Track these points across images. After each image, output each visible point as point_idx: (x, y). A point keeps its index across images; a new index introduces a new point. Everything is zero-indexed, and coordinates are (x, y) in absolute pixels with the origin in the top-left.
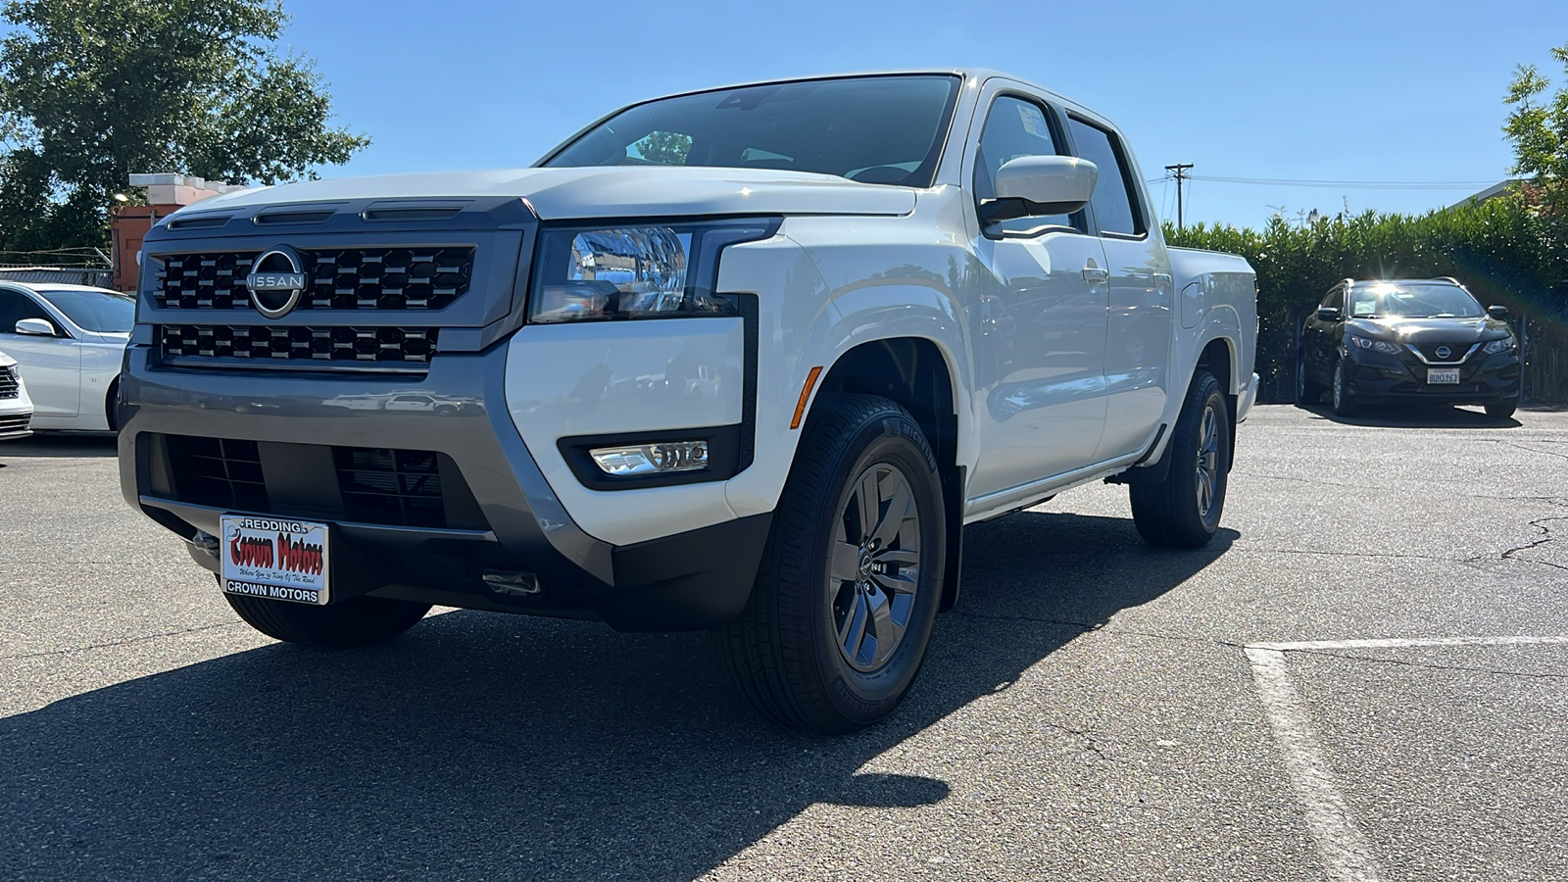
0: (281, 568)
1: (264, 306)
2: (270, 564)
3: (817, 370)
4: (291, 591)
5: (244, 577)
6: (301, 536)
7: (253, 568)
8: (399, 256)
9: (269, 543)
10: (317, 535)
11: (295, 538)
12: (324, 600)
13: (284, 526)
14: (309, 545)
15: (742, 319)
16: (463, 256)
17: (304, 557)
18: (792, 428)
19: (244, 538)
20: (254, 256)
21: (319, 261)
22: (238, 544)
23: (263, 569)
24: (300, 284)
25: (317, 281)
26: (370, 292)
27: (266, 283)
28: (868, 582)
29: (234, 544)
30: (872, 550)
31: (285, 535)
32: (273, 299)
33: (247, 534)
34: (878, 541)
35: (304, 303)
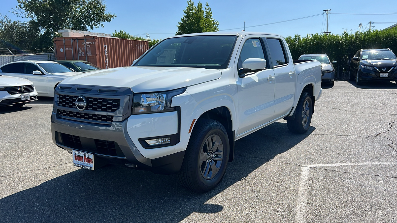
0: (85, 162)
1: (78, 108)
2: (82, 161)
3: (194, 120)
4: (87, 167)
5: (77, 163)
6: (88, 156)
7: (79, 161)
8: (105, 100)
9: (82, 157)
10: (91, 156)
11: (87, 156)
12: (93, 169)
13: (85, 154)
14: (90, 158)
15: (177, 111)
16: (118, 101)
17: (89, 160)
18: (189, 133)
19: (77, 155)
20: (77, 97)
21: (89, 100)
22: (76, 156)
23: (81, 162)
24: (86, 105)
25: (89, 104)
26: (100, 107)
27: (79, 104)
28: (210, 160)
29: (75, 156)
30: (211, 153)
31: (85, 155)
32: (81, 107)
33: (77, 154)
34: (212, 151)
35: (87, 108)
